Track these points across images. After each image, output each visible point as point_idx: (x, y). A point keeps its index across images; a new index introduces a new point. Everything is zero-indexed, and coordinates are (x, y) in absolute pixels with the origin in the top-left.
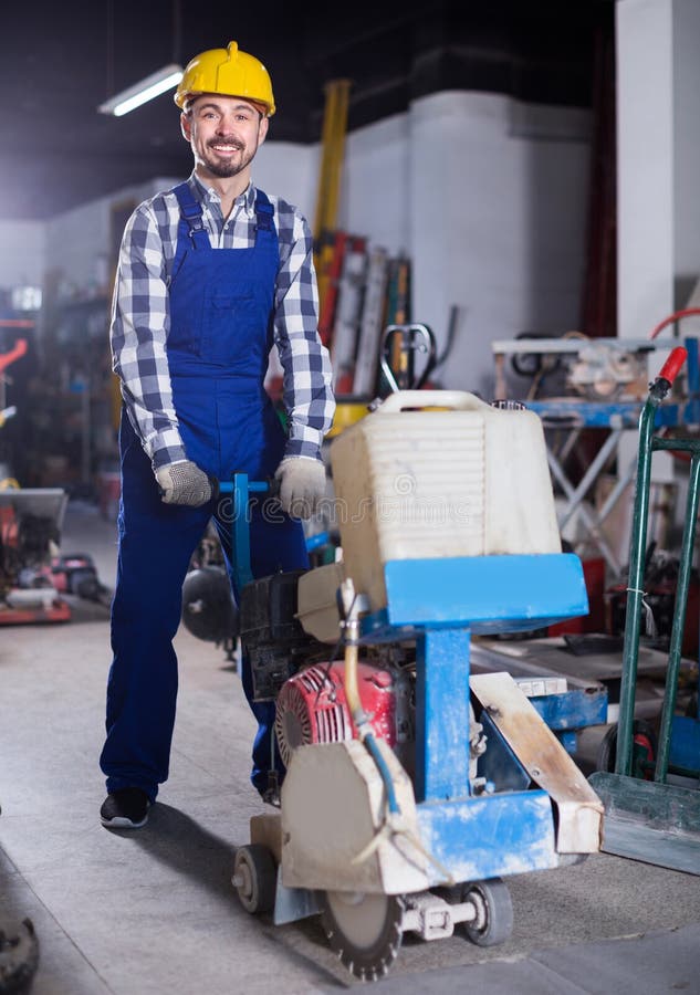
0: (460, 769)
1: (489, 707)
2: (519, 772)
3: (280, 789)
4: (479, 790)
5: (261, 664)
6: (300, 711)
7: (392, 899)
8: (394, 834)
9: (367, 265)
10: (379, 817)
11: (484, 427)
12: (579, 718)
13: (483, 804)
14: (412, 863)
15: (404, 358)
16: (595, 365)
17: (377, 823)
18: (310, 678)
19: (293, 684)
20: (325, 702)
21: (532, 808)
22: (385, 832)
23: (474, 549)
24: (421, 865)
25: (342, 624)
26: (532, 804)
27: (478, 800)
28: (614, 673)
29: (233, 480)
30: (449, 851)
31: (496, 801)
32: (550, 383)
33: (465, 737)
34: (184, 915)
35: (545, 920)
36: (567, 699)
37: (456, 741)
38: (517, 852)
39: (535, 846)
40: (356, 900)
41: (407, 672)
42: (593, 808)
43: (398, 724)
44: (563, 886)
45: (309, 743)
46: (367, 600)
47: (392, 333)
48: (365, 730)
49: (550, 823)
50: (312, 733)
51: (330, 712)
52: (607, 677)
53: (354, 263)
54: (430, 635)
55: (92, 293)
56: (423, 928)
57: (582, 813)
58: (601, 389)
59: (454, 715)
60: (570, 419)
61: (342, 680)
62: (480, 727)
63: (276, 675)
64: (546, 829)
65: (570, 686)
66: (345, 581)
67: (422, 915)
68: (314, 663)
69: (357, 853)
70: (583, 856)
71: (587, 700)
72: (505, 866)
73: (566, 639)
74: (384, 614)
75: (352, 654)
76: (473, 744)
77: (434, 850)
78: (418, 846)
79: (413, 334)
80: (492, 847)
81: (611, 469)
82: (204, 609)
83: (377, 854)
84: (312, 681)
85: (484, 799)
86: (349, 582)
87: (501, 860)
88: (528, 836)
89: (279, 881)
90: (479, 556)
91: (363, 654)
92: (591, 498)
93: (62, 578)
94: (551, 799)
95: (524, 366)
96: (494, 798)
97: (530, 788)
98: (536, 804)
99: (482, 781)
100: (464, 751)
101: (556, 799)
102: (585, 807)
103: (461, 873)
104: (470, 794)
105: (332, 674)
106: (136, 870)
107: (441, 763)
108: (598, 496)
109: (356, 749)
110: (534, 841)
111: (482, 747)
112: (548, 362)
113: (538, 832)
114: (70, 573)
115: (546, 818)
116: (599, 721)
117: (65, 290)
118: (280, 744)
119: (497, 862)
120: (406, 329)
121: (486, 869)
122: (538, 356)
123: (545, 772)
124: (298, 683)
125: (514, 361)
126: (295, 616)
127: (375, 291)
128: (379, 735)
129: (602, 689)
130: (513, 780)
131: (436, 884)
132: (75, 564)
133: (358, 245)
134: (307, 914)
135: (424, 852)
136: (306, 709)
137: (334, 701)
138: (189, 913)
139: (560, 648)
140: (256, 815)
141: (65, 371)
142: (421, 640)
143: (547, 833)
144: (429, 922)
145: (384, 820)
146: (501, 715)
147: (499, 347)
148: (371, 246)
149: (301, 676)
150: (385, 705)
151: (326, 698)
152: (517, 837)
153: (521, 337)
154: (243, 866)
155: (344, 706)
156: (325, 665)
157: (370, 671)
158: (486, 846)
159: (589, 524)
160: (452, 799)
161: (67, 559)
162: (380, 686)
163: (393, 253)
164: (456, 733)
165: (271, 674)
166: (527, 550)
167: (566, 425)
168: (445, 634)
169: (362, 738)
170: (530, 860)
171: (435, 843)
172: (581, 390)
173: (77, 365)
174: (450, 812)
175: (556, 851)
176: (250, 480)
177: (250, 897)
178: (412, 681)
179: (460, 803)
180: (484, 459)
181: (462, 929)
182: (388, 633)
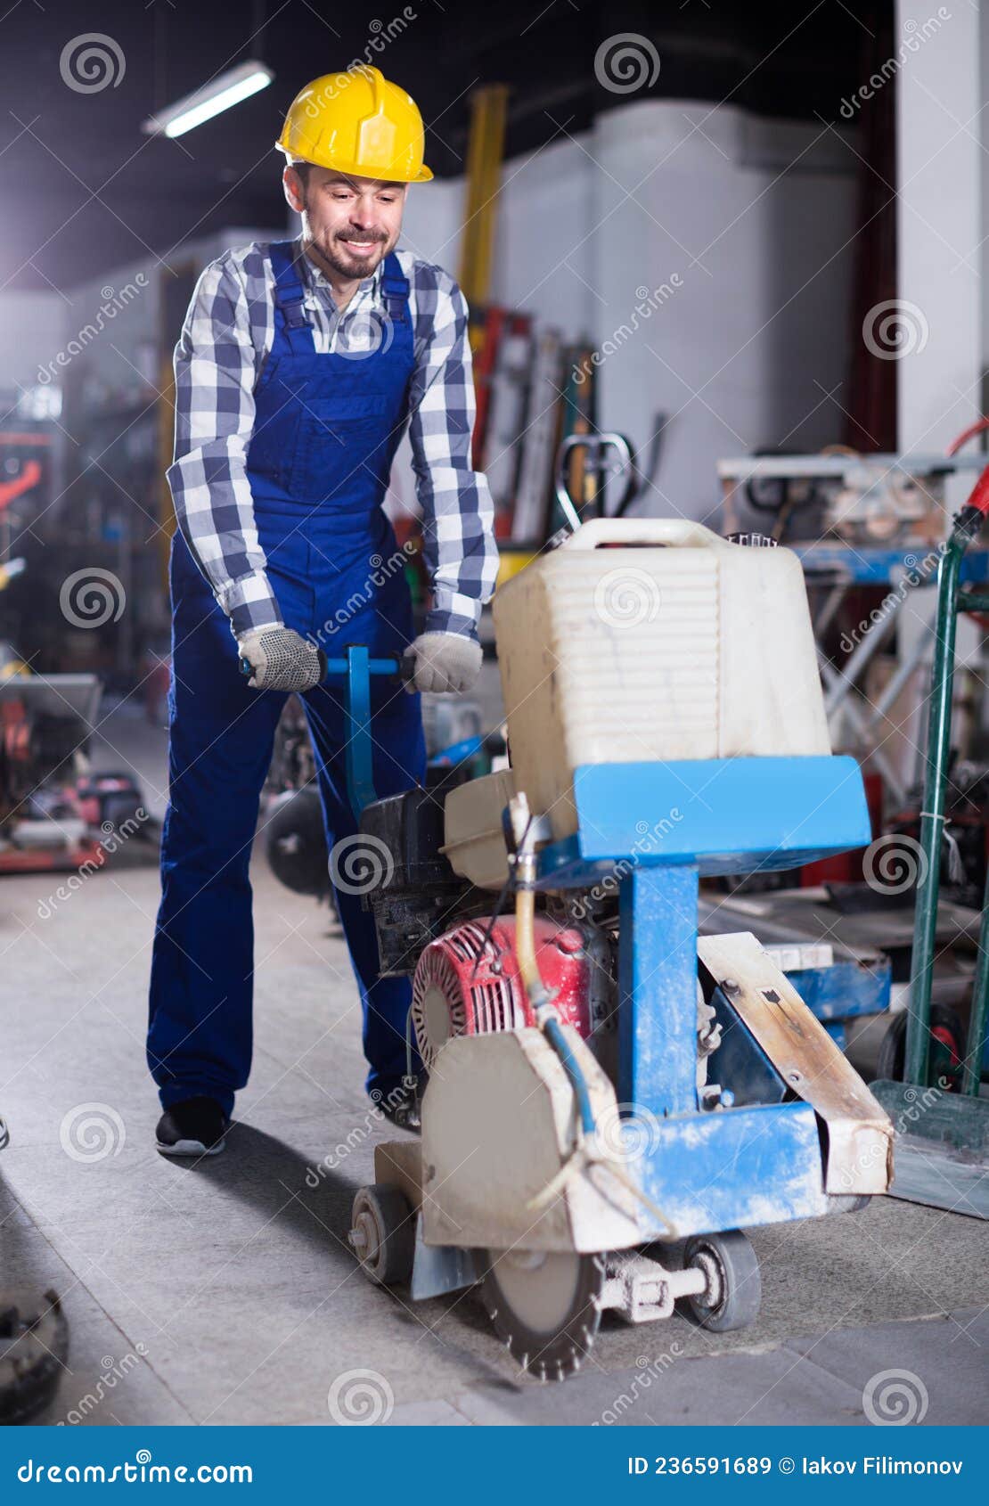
0: (684, 1072)
1: (725, 982)
2: (769, 1075)
3: (420, 1102)
4: (711, 1103)
5: (389, 922)
6: (448, 988)
7: (586, 1259)
8: (589, 1164)
9: (532, 354)
10: (567, 1141)
11: (718, 570)
12: (848, 1004)
13: (718, 1123)
14: (616, 1207)
15: (591, 483)
16: (869, 494)
17: (564, 1148)
18: (463, 939)
19: (438, 949)
20: (486, 975)
21: (790, 1128)
22: (577, 1160)
23: (704, 749)
24: (630, 1211)
25: (511, 858)
26: (788, 1122)
27: (711, 1117)
28: (899, 938)
29: (346, 656)
30: (669, 1190)
31: (736, 1118)
32: (801, 521)
33: (692, 1025)
34: (276, 1287)
35: (804, 1294)
36: (833, 975)
37: (678, 1030)
38: (767, 1191)
39: (794, 1184)
40: (533, 1261)
41: (605, 931)
42: (877, 1129)
43: (592, 1006)
44: (830, 1244)
45: (461, 1034)
46: (548, 824)
47: (572, 448)
48: (545, 1013)
49: (815, 1150)
50: (466, 1019)
51: (494, 987)
52: (889, 944)
53: (514, 352)
54: (640, 876)
55: (133, 397)
56: (629, 1305)
57: (861, 1135)
58: (877, 528)
59: (675, 990)
60: (832, 573)
61: (510, 943)
62: (712, 1012)
63: (412, 937)
64: (810, 1160)
65: (837, 957)
66: (515, 796)
67: (628, 1286)
68: (468, 918)
69: (535, 1193)
70: (864, 1198)
71: (860, 977)
72: (749, 1212)
73: (828, 889)
74: (573, 843)
75: (525, 902)
76: (703, 1036)
77: (647, 1190)
78: (624, 1182)
79: (603, 449)
80: (732, 1185)
81: (889, 647)
82: (300, 846)
83: (564, 1192)
84: (467, 945)
85: (720, 1114)
86: (522, 797)
87: (744, 1204)
88: (783, 1169)
89: (419, 1236)
90: (712, 759)
91: (542, 905)
92: (860, 688)
93: (92, 806)
94: (817, 1115)
95: (764, 496)
96: (734, 1114)
97: (786, 1099)
98: (796, 1122)
99: (715, 1089)
100: (689, 1046)
101: (823, 1114)
102: (867, 1127)
103: (687, 1222)
104: (698, 1109)
105: (495, 933)
106: (207, 1222)
107: (656, 1064)
108: (870, 686)
109: (533, 1041)
110: (793, 1176)
111: (715, 1041)
112: (798, 493)
113: (798, 1163)
114: (104, 799)
115: (810, 1144)
116: (878, 1007)
117: (95, 393)
118: (418, 1036)
119: (738, 1207)
120: (593, 441)
121: (723, 1218)
122: (783, 483)
123: (806, 1076)
124: (446, 947)
125: (749, 490)
126: (441, 850)
127: (544, 392)
128: (565, 1022)
129: (883, 961)
130: (760, 1087)
131: (650, 1240)
132: (111, 786)
133: (520, 324)
134: (460, 1285)
135: (633, 1190)
136: (457, 984)
137: (498, 973)
138: (285, 1284)
139: (821, 904)
140: (381, 1142)
141: (94, 510)
142: (627, 883)
143: (811, 1166)
144: (637, 1297)
145: (575, 1144)
146: (741, 994)
147: (728, 468)
148: (539, 327)
149: (449, 937)
150: (574, 979)
151: (487, 968)
152: (767, 1169)
153: (761, 453)
154: (364, 1216)
155: (514, 980)
156: (486, 921)
157: (553, 930)
158: (721, 1184)
159: (859, 725)
160: (673, 1116)
161: (100, 777)
162: (566, 950)
163: (571, 336)
164: (678, 1019)
165: (405, 937)
166: (781, 750)
167: (825, 581)
168: (661, 873)
169: (541, 1025)
170: (787, 1204)
171: (648, 1180)
172: (848, 531)
173: (111, 502)
174: (670, 1134)
175: (824, 1191)
176: (372, 656)
177: (374, 1262)
178: (613, 944)
179: (685, 1121)
180: (718, 617)
181: (685, 1306)
182: (577, 873)
